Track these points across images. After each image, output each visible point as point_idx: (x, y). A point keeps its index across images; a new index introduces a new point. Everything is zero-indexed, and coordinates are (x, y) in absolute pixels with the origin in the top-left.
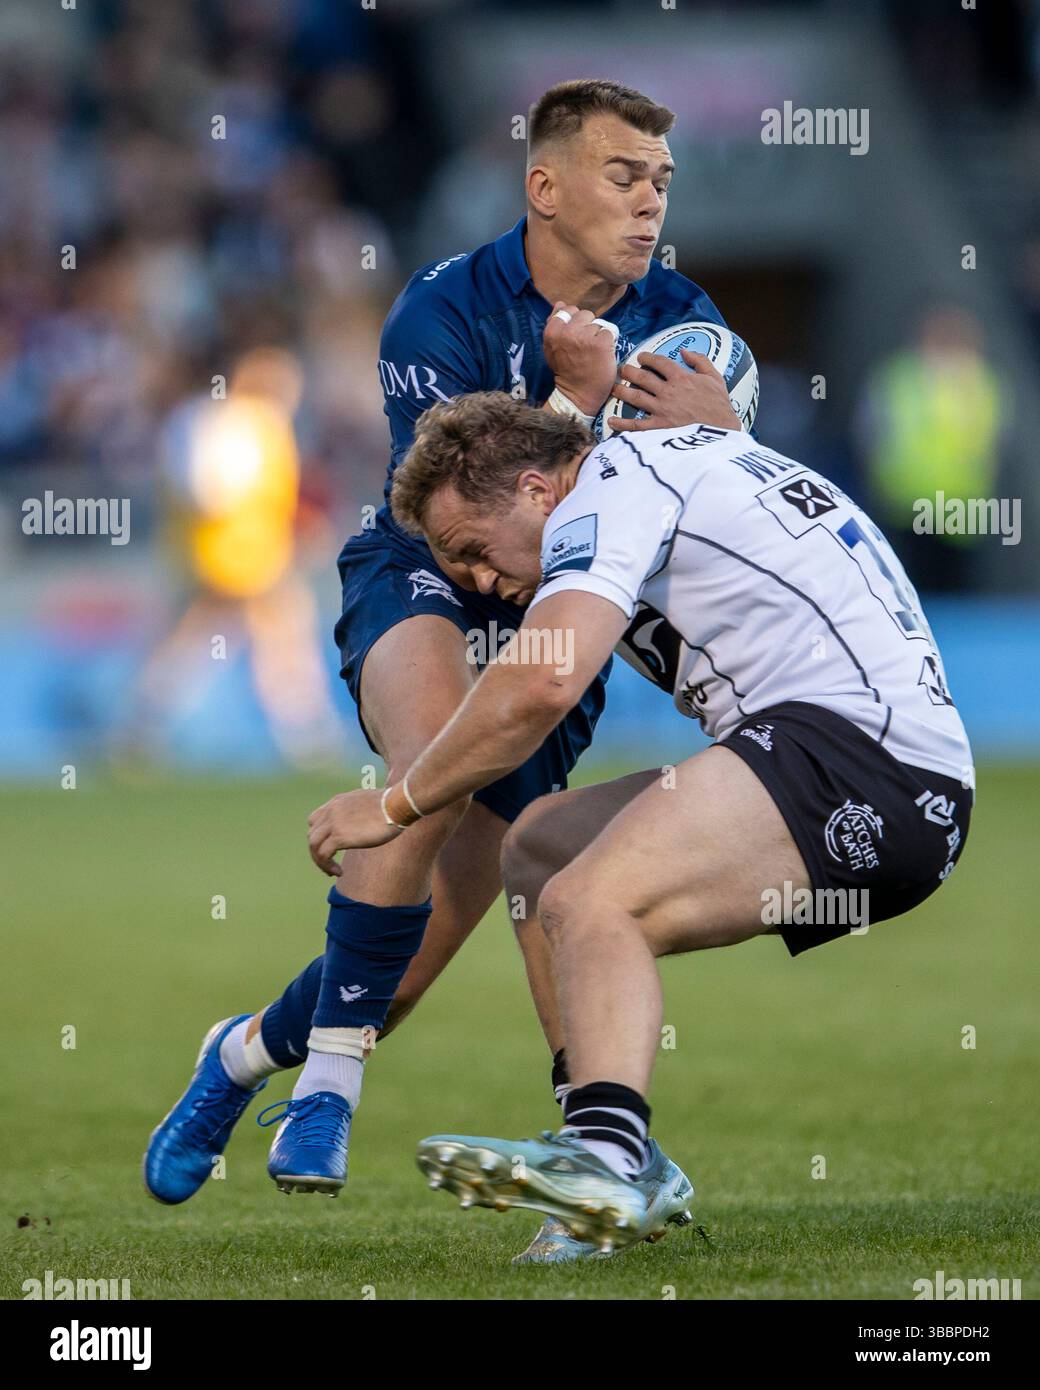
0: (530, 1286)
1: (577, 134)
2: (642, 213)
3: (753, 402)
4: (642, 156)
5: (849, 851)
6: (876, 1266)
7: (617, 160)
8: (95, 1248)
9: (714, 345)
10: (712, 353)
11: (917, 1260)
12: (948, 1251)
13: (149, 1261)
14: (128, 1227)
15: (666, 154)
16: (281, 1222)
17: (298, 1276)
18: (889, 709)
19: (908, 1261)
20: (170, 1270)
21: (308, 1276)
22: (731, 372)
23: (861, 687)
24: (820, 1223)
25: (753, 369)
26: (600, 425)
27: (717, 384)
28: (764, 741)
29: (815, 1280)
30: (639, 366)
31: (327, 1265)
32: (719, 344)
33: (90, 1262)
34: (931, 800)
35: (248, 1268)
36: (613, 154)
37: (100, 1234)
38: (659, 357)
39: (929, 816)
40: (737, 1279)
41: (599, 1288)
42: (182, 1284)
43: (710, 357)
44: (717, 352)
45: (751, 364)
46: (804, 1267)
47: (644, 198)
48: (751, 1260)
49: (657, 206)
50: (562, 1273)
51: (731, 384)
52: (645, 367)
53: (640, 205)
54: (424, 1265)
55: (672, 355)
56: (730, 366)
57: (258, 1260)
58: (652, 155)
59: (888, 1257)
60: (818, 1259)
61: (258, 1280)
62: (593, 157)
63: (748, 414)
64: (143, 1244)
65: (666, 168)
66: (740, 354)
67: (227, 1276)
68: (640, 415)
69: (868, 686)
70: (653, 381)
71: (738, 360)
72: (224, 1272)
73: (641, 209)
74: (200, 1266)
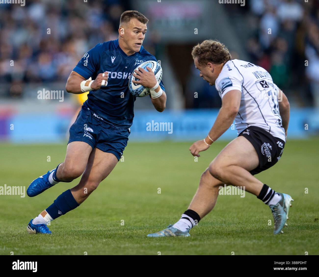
0: (150, 242)
1: (129, 22)
2: (140, 39)
3: (161, 76)
4: (140, 28)
5: (266, 153)
6: (217, 238)
7: (136, 28)
8: (65, 234)
9: (153, 66)
10: (152, 67)
11: (225, 237)
12: (231, 235)
13: (76, 237)
14: (72, 230)
15: (146, 27)
16: (101, 229)
17: (105, 240)
18: (270, 127)
19: (223, 237)
20: (80, 239)
21: (107, 240)
22: (156, 71)
23: (264, 123)
24: (206, 230)
25: (161, 69)
26: (131, 81)
27: (152, 74)
28: (248, 133)
29: (205, 241)
30: (138, 70)
31: (110, 238)
32: (154, 65)
33: (64, 237)
34: (279, 143)
35: (95, 238)
36: (135, 26)
37: (66, 231)
38: (142, 69)
39: (279, 146)
40: (190, 241)
41: (163, 242)
42: (82, 241)
43: (152, 69)
44: (153, 67)
45: (160, 69)
46: (203, 238)
47: (140, 36)
48: (193, 237)
49: (143, 38)
50: (156, 239)
51: (156, 73)
52: (139, 70)
53: (140, 37)
54: (129, 238)
55: (144, 68)
56: (156, 70)
57: (97, 237)
58: (143, 28)
59: (219, 236)
60: (206, 237)
61: (97, 241)
62: (131, 27)
63: (160, 78)
64: (75, 234)
65: (145, 30)
66: (158, 67)
67: (91, 240)
68: (138, 80)
69: (266, 123)
70: (140, 73)
71: (157, 68)
72: (90, 239)
73: (140, 38)
74: (86, 238)
